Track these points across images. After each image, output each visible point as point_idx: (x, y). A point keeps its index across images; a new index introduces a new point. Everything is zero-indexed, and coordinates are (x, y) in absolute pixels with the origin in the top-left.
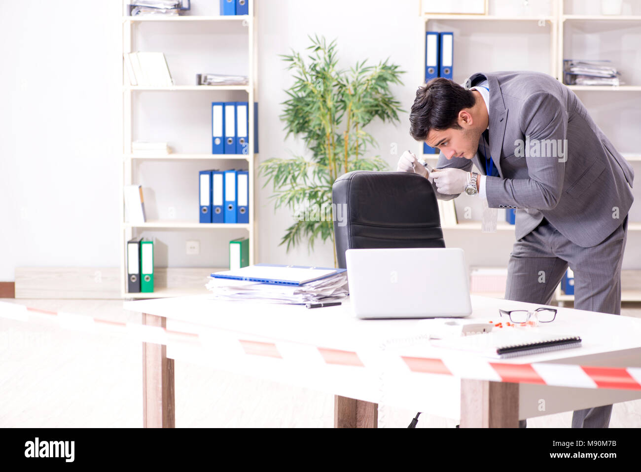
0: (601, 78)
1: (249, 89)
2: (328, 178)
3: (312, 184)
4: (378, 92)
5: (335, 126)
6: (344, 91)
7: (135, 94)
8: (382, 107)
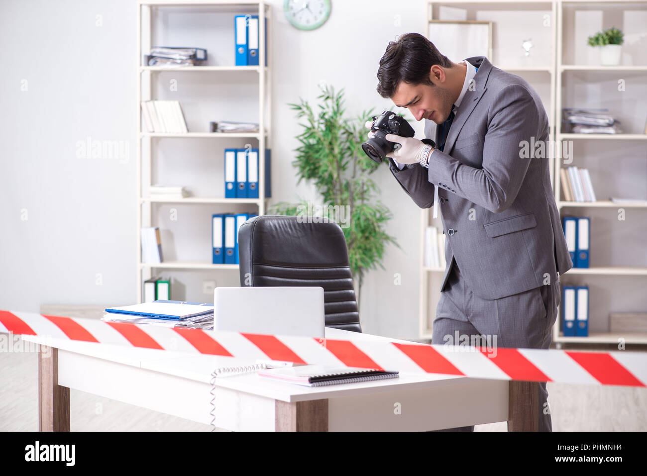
0: (597, 126)
1: (260, 136)
5: (342, 172)
6: (352, 139)
7: (155, 141)
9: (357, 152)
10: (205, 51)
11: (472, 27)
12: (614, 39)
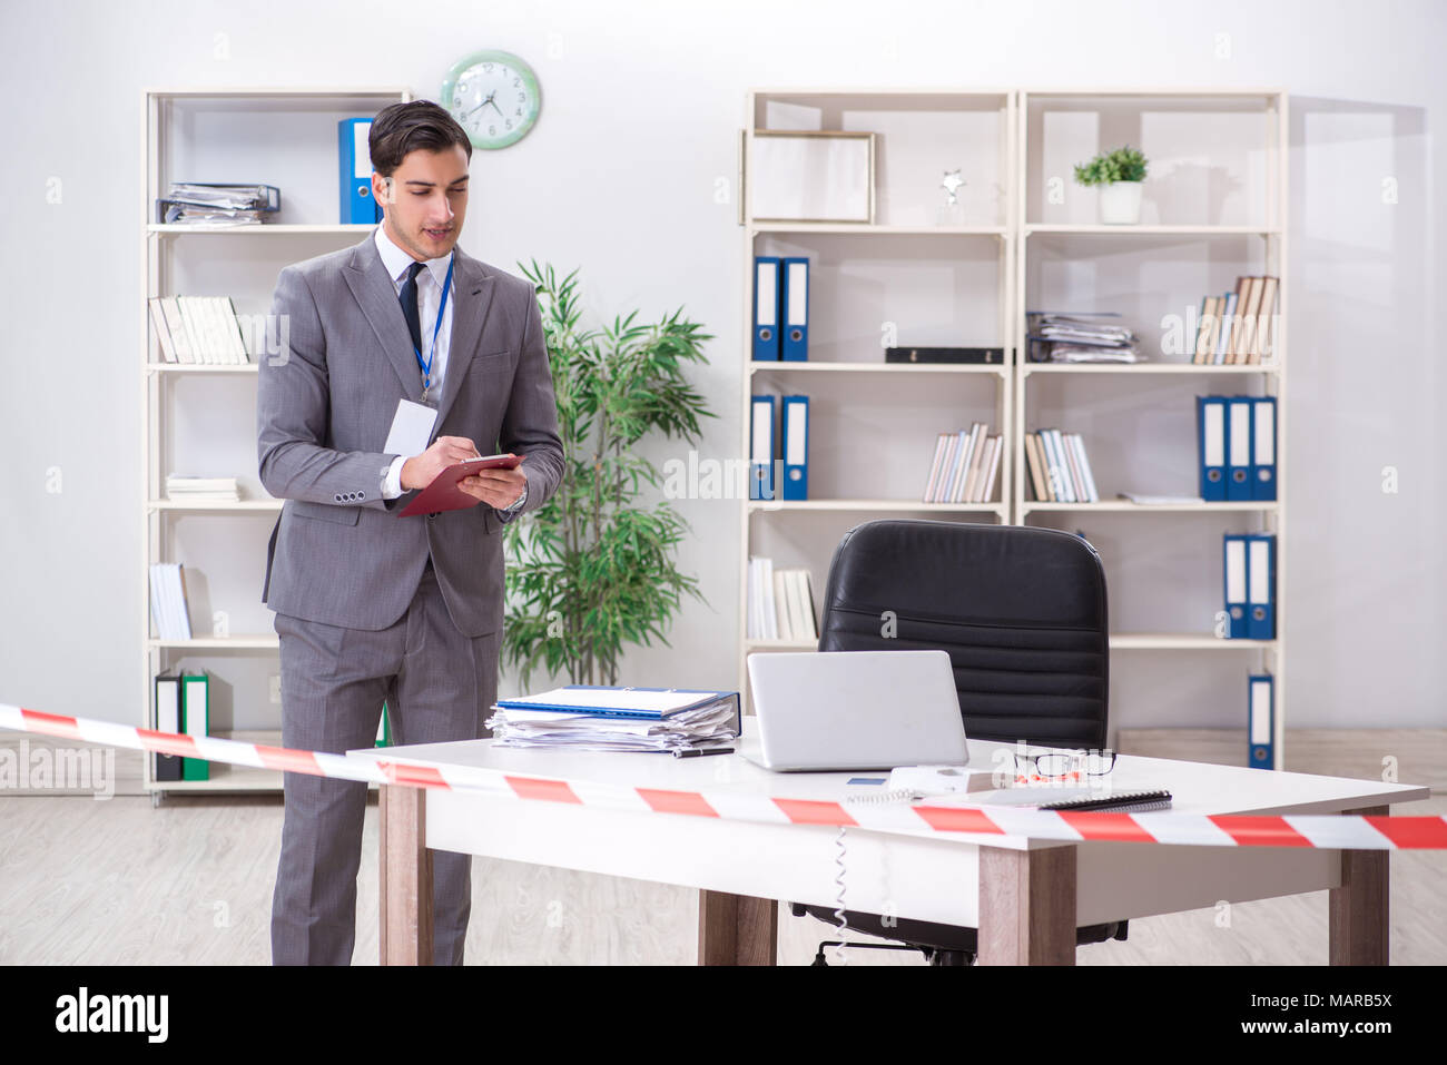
0: (1101, 347)
2: (561, 549)
3: (532, 560)
4: (658, 377)
6: (593, 376)
7: (168, 381)
8: (665, 406)
9: (607, 402)
10: (278, 191)
11: (836, 143)
12: (1130, 170)
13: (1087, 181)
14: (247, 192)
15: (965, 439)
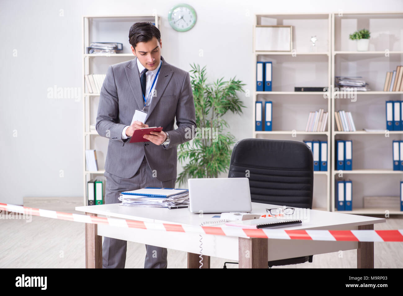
0: (357, 87)
2: (202, 145)
3: (192, 148)
4: (230, 96)
5: (205, 116)
6: (210, 96)
7: (92, 98)
8: (232, 104)
9: (215, 103)
10: (122, 45)
11: (281, 29)
12: (365, 35)
13: (352, 39)
14: (112, 45)
15: (317, 113)
